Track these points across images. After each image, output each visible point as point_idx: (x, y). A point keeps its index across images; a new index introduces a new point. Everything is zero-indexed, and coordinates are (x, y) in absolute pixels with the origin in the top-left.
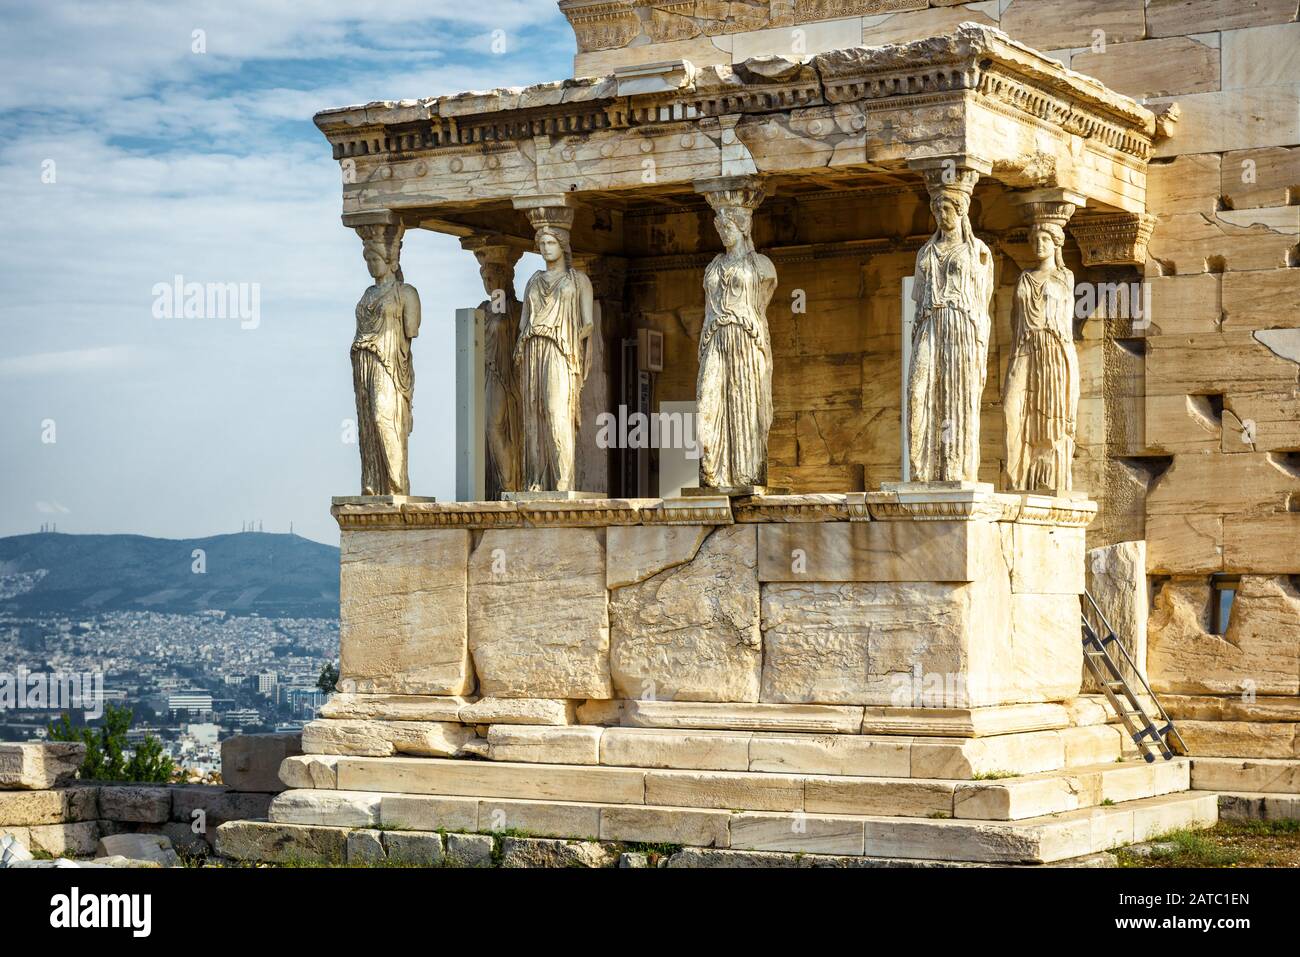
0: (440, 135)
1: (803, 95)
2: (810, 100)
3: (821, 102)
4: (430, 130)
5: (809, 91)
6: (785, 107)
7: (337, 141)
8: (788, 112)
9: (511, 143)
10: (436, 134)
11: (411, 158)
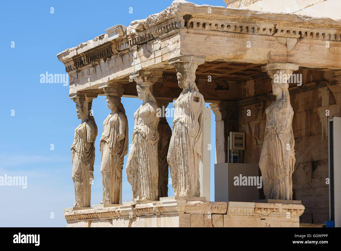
0: (83, 61)
1: (147, 36)
2: (150, 37)
3: (152, 39)
4: (81, 59)
5: (149, 34)
6: (146, 41)
7: (66, 66)
8: (146, 43)
9: (97, 63)
10: (83, 60)
11: (80, 71)
